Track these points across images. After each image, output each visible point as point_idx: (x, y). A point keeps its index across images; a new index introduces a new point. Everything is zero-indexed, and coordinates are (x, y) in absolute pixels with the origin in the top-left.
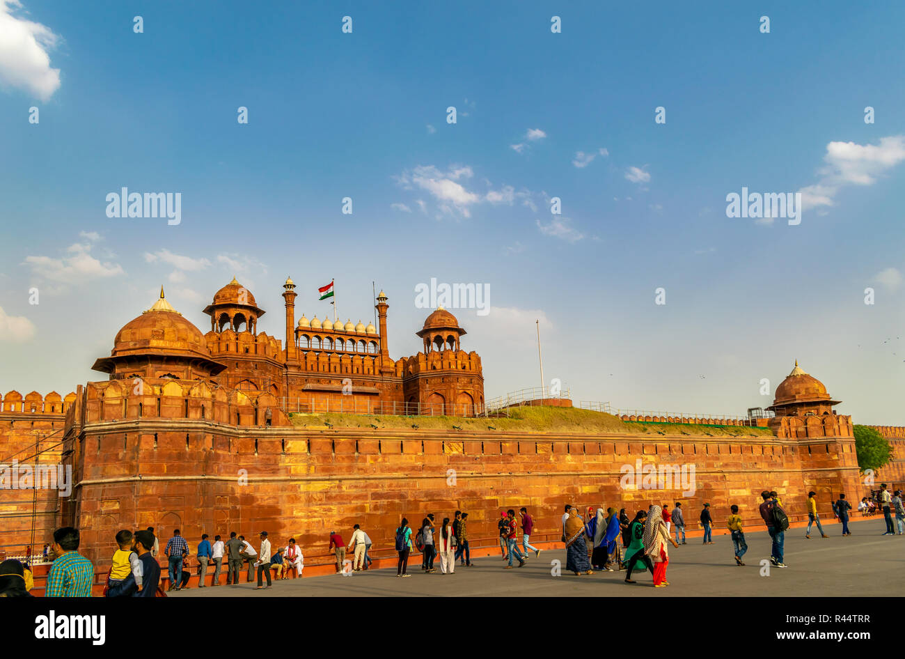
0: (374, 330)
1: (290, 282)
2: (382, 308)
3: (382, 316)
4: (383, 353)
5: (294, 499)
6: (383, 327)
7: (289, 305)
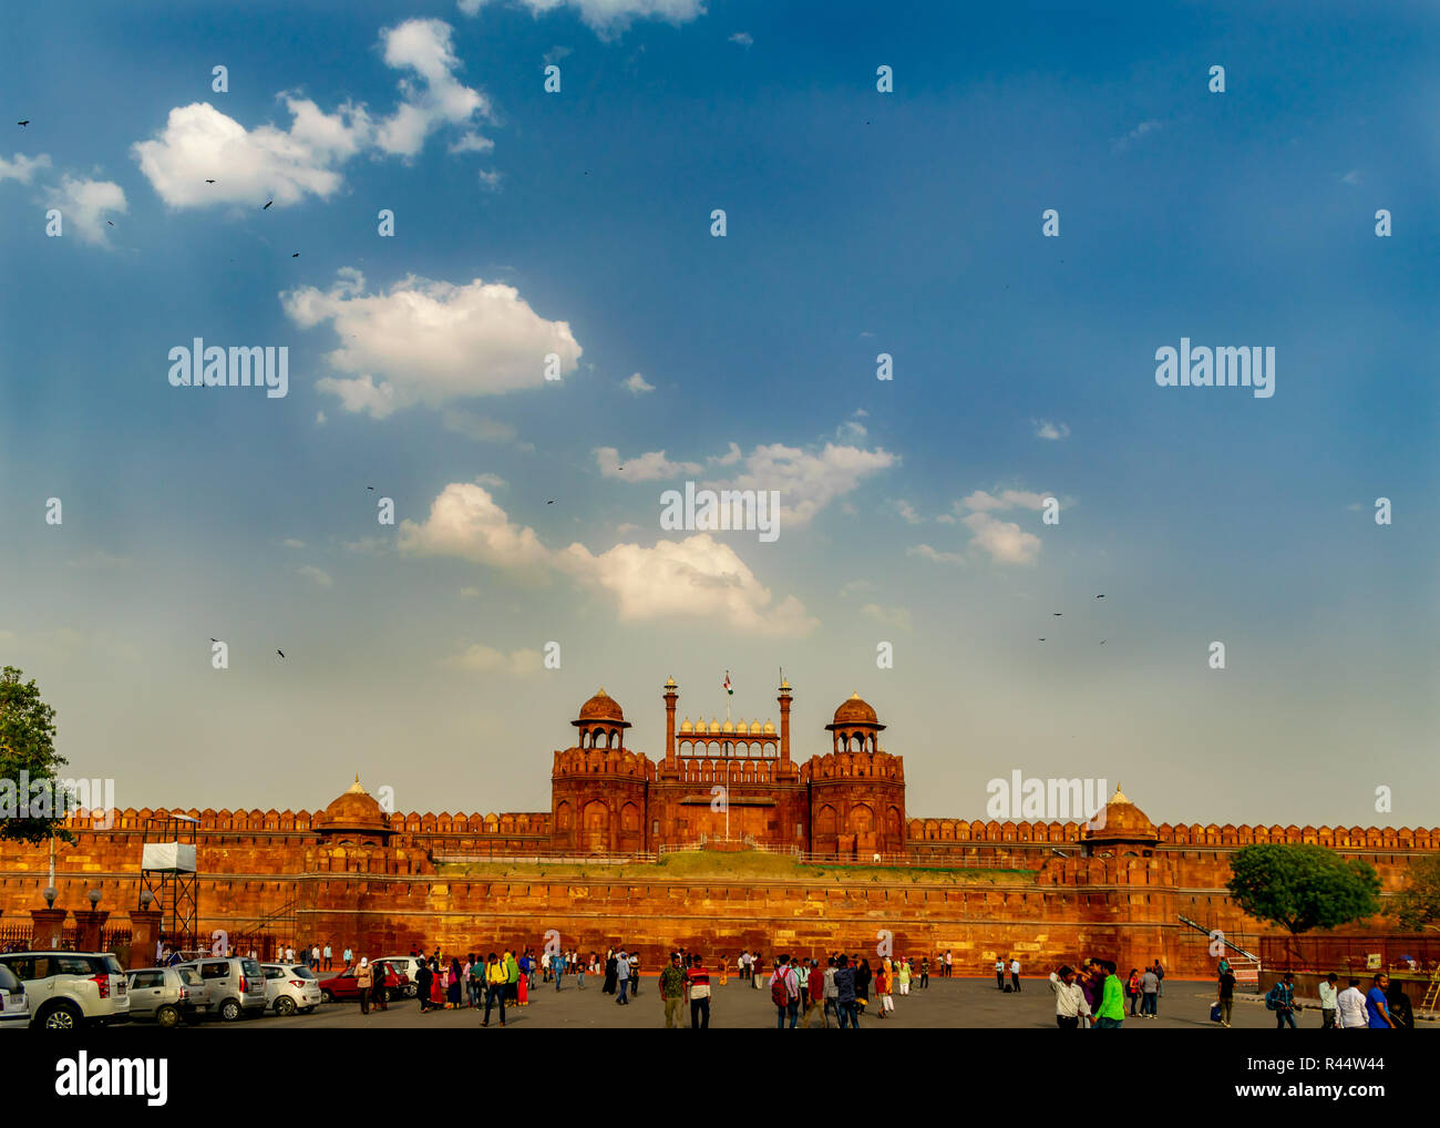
0: (773, 727)
1: (671, 683)
2: (785, 701)
3: (785, 711)
4: (785, 754)
5: (436, 928)
6: (785, 724)
7: (671, 708)
